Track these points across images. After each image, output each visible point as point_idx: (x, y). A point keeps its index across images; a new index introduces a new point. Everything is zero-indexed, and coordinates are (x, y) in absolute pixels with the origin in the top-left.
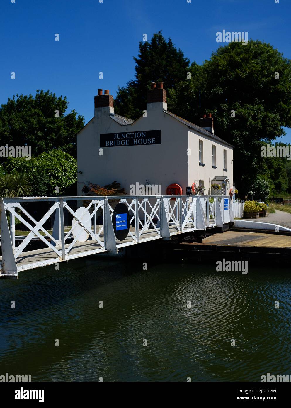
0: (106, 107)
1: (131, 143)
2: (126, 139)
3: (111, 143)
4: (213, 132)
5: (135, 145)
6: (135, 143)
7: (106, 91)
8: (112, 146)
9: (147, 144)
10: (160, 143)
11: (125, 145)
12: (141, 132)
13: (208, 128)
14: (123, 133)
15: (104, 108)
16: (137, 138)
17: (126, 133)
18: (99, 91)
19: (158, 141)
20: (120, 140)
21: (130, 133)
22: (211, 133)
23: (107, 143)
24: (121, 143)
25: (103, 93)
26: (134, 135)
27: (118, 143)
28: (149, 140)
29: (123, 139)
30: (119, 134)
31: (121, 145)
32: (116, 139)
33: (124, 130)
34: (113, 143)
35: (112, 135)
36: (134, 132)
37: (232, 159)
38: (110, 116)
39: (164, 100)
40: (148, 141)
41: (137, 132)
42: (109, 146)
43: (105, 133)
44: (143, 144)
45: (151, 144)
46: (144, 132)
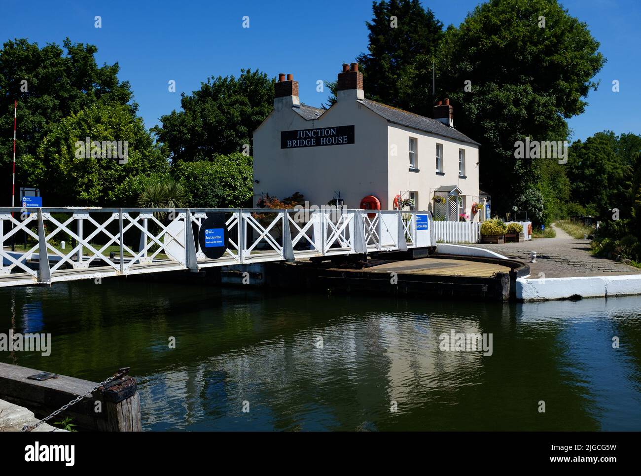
0: (288, 97)
1: (318, 143)
2: (312, 137)
3: (294, 144)
5: (323, 145)
6: (323, 142)
7: (288, 76)
8: (295, 147)
9: (338, 144)
10: (353, 142)
11: (311, 146)
12: (330, 128)
14: (308, 130)
15: (286, 97)
16: (325, 136)
17: (312, 130)
18: (281, 75)
19: (351, 140)
20: (305, 139)
21: (316, 129)
23: (289, 143)
24: (305, 142)
25: (285, 79)
26: (321, 132)
27: (303, 142)
28: (340, 138)
29: (309, 137)
30: (303, 131)
31: (305, 146)
32: (300, 138)
33: (309, 126)
34: (297, 144)
35: (296, 132)
36: (322, 129)
38: (294, 109)
39: (358, 86)
40: (338, 140)
41: (325, 129)
42: (292, 147)
43: (287, 130)
44: (332, 144)
45: (343, 143)
46: (333, 128)
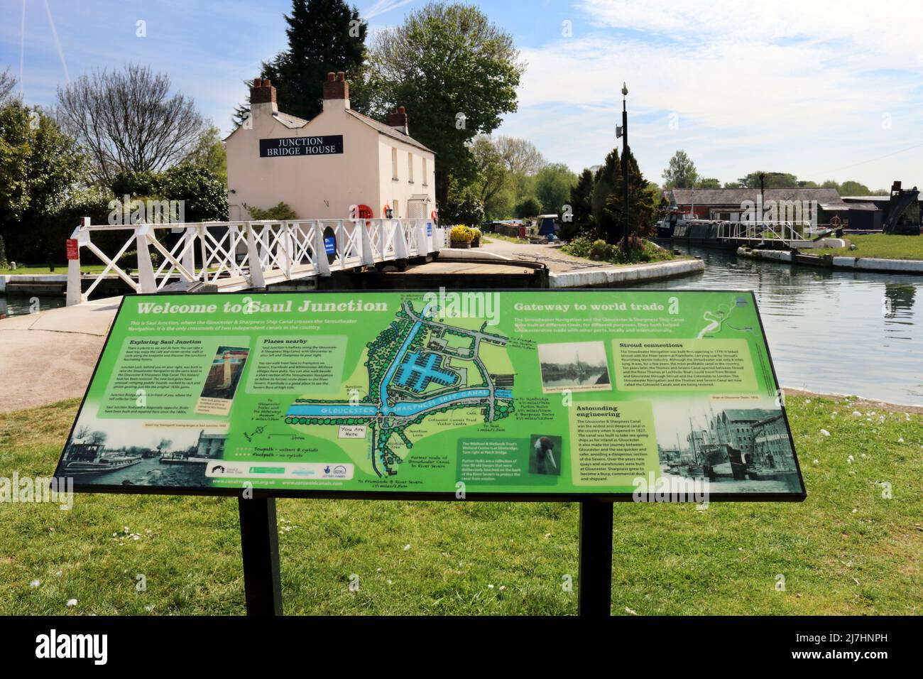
0: (267, 104)
1: (303, 152)
2: (295, 146)
3: (275, 152)
4: (408, 134)
5: (309, 154)
6: (309, 152)
8: (276, 156)
9: (325, 153)
10: (342, 152)
11: (295, 155)
12: (316, 137)
13: (400, 128)
14: (292, 139)
15: (265, 104)
16: (310, 145)
17: (296, 139)
19: (339, 150)
20: (288, 148)
21: (301, 138)
22: (405, 134)
23: (269, 151)
24: (288, 151)
26: (306, 141)
27: (285, 151)
28: (327, 148)
29: (292, 146)
30: (285, 139)
31: (288, 155)
32: (282, 147)
33: (292, 134)
34: (278, 152)
35: (277, 140)
36: (307, 138)
37: (434, 170)
38: (274, 116)
39: (345, 96)
40: (325, 150)
41: (310, 138)
42: (273, 156)
43: (266, 138)
44: (319, 153)
45: (330, 153)
46: (320, 137)
